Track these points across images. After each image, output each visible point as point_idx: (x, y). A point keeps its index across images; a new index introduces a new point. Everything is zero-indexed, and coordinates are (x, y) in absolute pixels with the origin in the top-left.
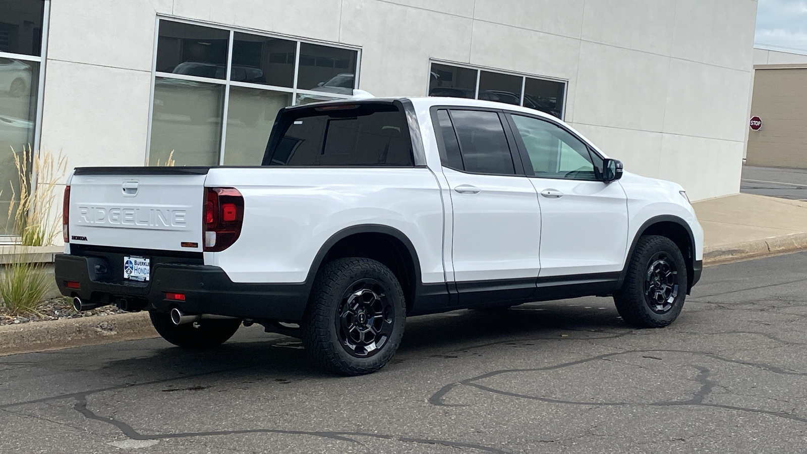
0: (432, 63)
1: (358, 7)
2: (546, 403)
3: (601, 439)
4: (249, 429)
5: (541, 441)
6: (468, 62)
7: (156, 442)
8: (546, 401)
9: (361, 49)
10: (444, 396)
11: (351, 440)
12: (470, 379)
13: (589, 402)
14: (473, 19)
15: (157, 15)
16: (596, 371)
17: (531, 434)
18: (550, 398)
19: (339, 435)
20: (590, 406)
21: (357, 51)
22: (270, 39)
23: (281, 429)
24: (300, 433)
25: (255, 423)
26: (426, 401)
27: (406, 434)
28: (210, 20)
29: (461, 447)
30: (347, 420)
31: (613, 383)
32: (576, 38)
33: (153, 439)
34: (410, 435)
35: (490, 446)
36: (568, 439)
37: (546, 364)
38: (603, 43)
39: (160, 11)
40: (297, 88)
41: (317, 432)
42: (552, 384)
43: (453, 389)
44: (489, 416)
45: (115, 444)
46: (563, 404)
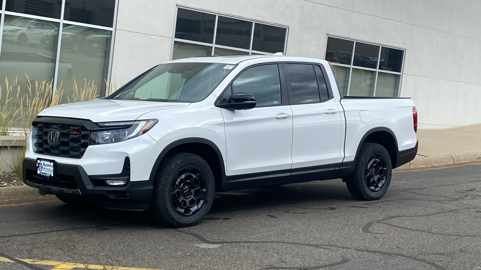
0: (328, 37)
1: (288, 3)
2: (430, 234)
3: (470, 254)
4: (268, 241)
5: (437, 254)
6: (349, 37)
7: (220, 245)
8: (430, 233)
9: (289, 28)
10: (369, 228)
11: (328, 249)
12: (380, 220)
13: (455, 234)
14: (353, 11)
15: (177, 5)
16: (452, 218)
17: (429, 250)
18: (431, 232)
19: (321, 246)
20: (457, 237)
21: (286, 29)
22: (239, 21)
23: (286, 242)
24: (298, 244)
25: (270, 238)
26: (361, 231)
27: (358, 247)
28: (206, 9)
29: (393, 255)
30: (321, 238)
31: (464, 225)
32: (412, 24)
33: (218, 244)
34: (361, 248)
35: (409, 255)
36: (451, 254)
37: (420, 213)
38: (427, 27)
39: (179, 3)
40: (252, 50)
41: (307, 244)
42: (429, 224)
43: (373, 225)
44: (401, 240)
45: (197, 245)
46: (441, 235)
